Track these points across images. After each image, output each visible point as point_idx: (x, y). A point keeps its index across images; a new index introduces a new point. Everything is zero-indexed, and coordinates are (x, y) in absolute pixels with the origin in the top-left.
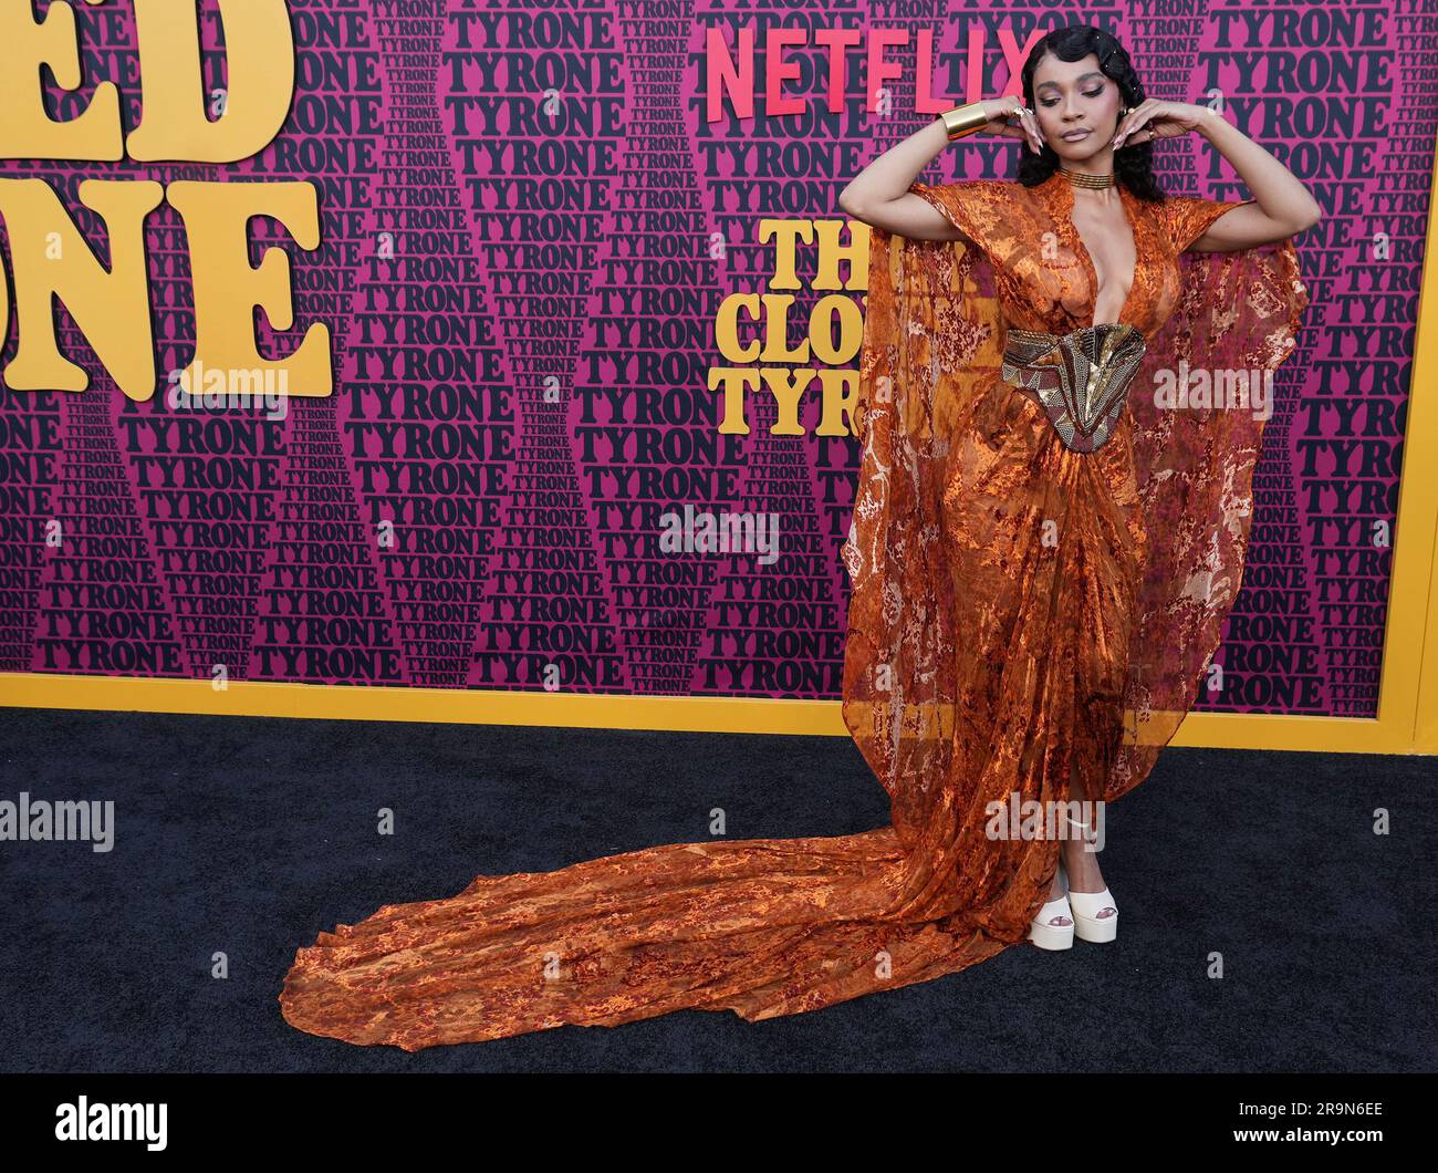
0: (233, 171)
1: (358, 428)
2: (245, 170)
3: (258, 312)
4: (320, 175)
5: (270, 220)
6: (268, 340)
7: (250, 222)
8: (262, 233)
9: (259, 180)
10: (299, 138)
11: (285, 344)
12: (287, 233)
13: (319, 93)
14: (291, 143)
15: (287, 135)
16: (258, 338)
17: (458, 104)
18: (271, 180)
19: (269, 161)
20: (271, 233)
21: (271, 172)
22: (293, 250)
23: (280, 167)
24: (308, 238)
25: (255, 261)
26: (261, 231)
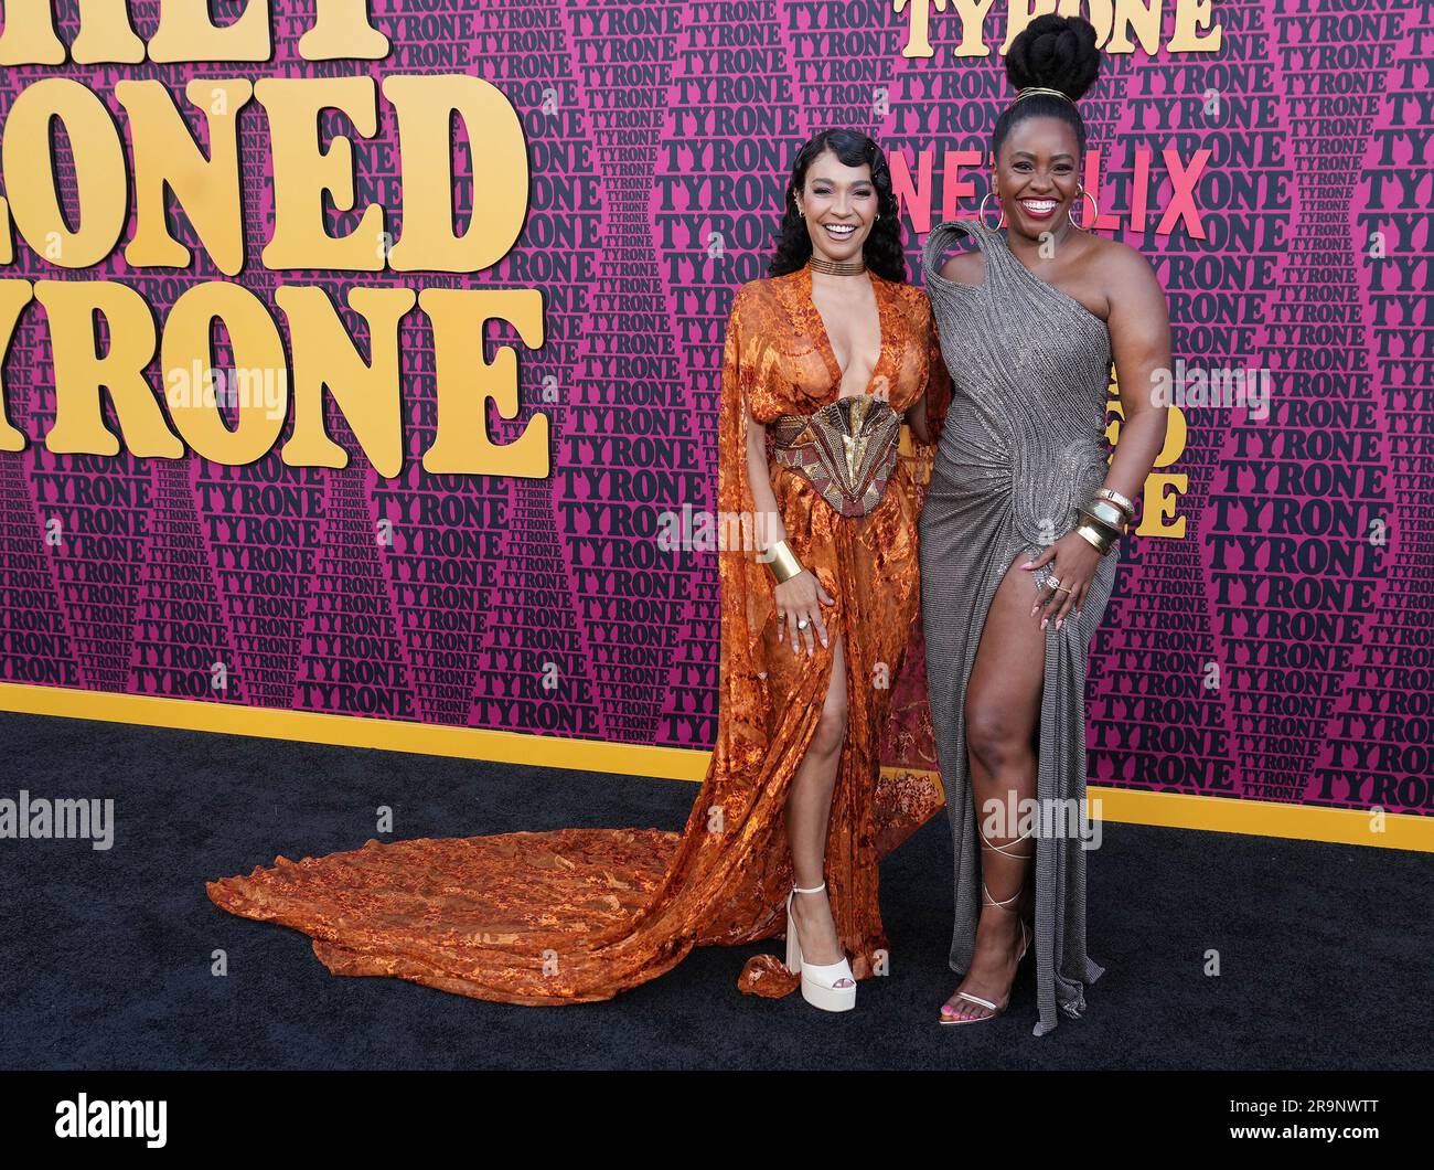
0: (473, 280)
1: (570, 507)
2: (484, 279)
3: (489, 403)
4: (547, 284)
5: (502, 322)
6: (497, 428)
7: (486, 323)
8: (496, 334)
9: (496, 287)
10: (530, 251)
11: (511, 430)
12: (517, 334)
13: (549, 212)
14: (524, 256)
15: (520, 249)
16: (488, 425)
17: (667, 221)
18: (505, 287)
19: (505, 271)
20: (503, 334)
21: (505, 281)
22: (521, 351)
23: (513, 277)
24: (533, 339)
25: (488, 358)
26: (495, 331)
